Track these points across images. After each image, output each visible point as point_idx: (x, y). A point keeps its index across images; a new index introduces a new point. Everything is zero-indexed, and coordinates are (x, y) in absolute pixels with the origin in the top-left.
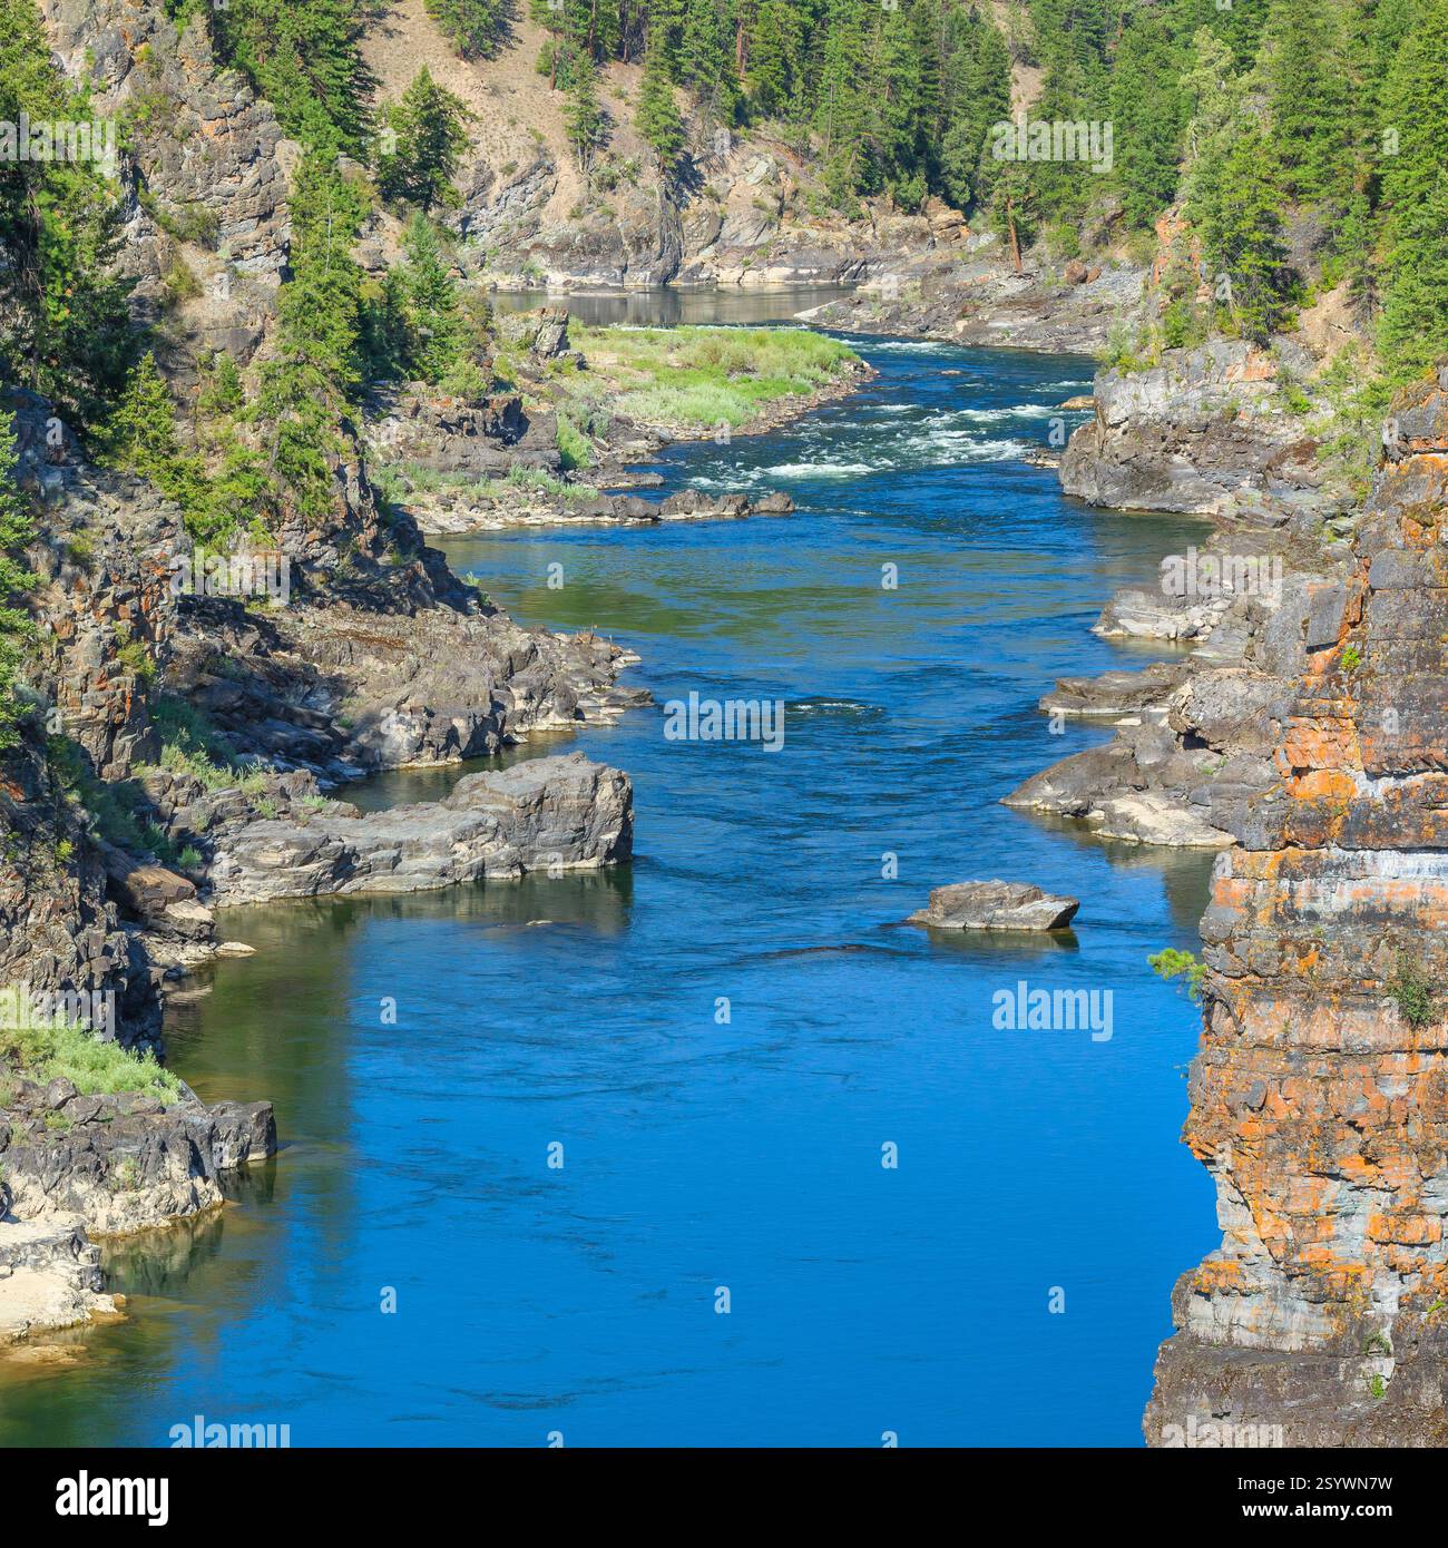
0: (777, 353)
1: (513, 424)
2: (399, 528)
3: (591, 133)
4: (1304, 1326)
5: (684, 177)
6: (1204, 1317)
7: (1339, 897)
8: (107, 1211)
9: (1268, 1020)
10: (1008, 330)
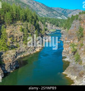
0: (54, 30)
1: (49, 31)
2: (46, 34)
3: (50, 25)
4: (65, 51)
5: (52, 26)
6: (63, 51)
7: (66, 42)
8: (40, 48)
9: (65, 44)
10: (59, 29)
